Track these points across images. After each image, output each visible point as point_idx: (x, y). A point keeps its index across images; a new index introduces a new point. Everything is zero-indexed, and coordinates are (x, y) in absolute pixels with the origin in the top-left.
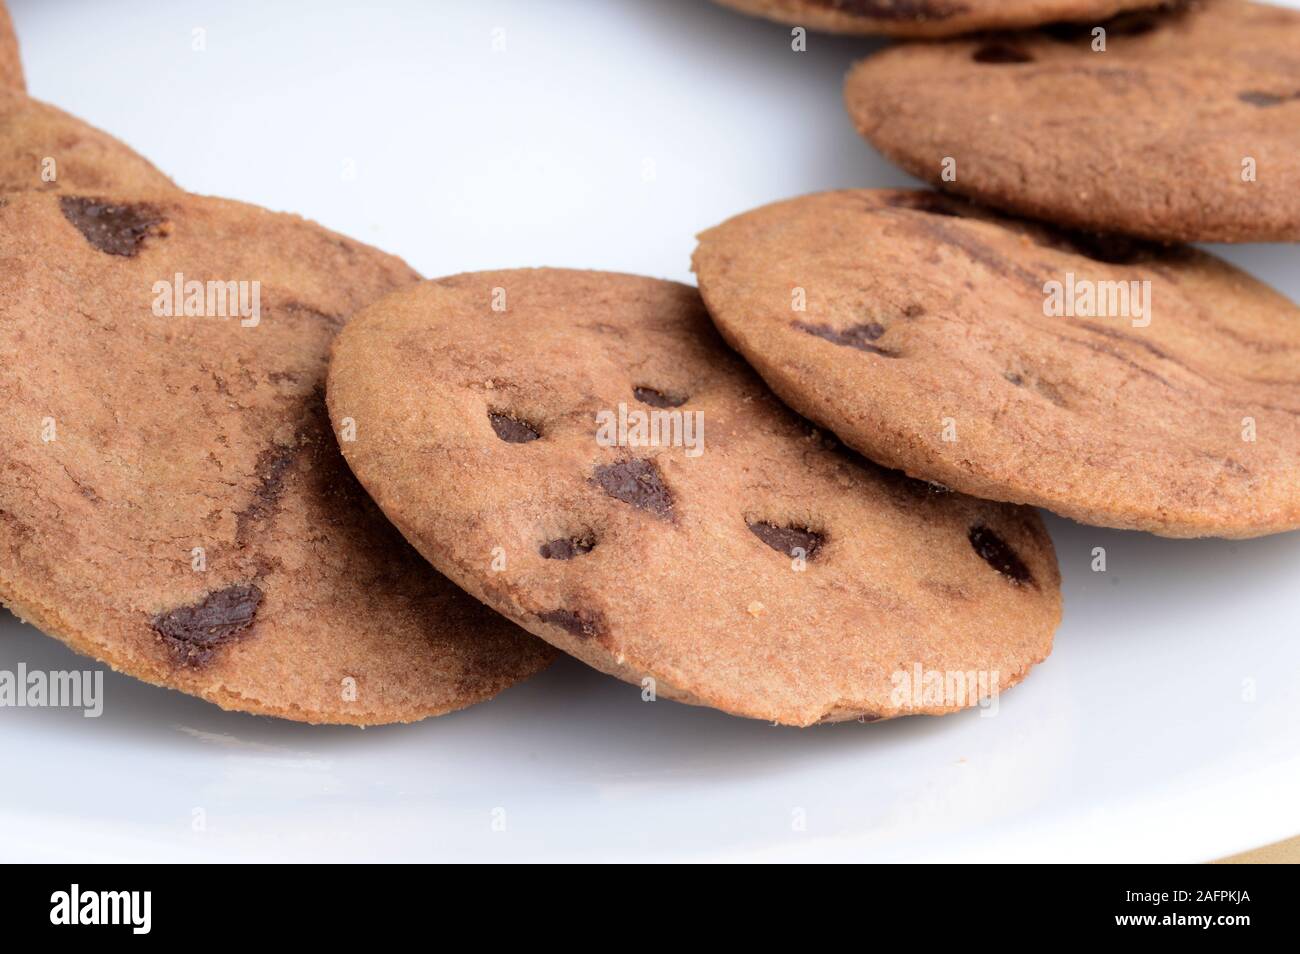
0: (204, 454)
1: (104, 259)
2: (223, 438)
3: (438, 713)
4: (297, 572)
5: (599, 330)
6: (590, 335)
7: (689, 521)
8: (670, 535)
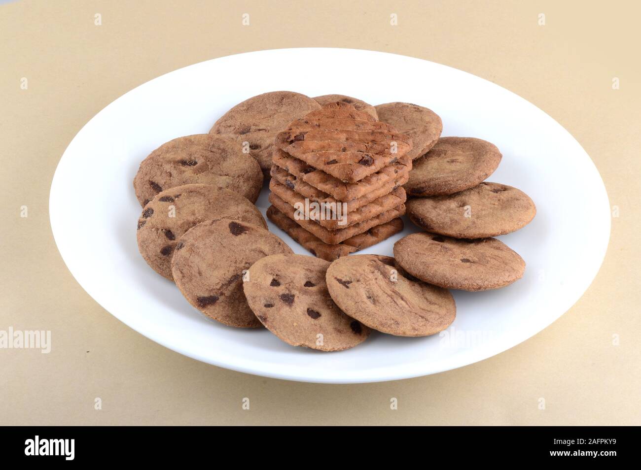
0: (223, 273)
1: (231, 234)
2: (228, 271)
3: (243, 327)
4: (227, 297)
5: (307, 270)
6: (304, 270)
7: (293, 307)
8: (288, 308)
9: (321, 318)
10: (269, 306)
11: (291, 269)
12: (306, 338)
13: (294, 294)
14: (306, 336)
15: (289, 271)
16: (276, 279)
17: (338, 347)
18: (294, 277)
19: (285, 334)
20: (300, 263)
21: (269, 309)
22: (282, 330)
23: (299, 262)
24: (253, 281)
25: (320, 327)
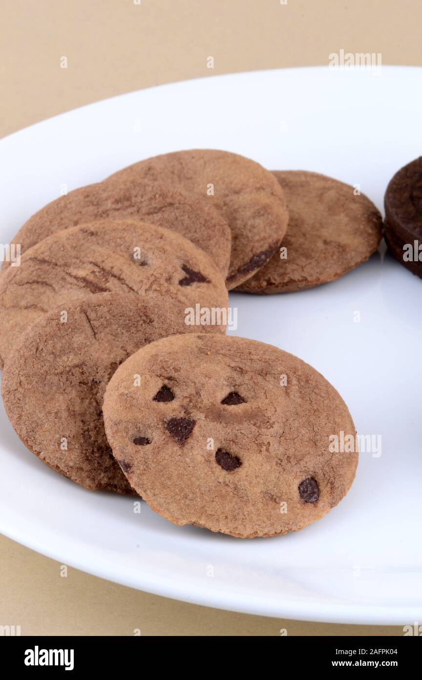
5: (234, 369)
6: (229, 369)
7: (188, 446)
8: (176, 448)
9: (240, 469)
10: (142, 441)
11: (204, 365)
12: (202, 511)
13: (195, 419)
14: (203, 508)
15: (197, 370)
16: (169, 386)
17: (266, 531)
18: (203, 385)
19: (162, 501)
20: (224, 355)
21: (140, 447)
22: (157, 492)
23: (223, 352)
24: (122, 390)
25: (235, 488)
